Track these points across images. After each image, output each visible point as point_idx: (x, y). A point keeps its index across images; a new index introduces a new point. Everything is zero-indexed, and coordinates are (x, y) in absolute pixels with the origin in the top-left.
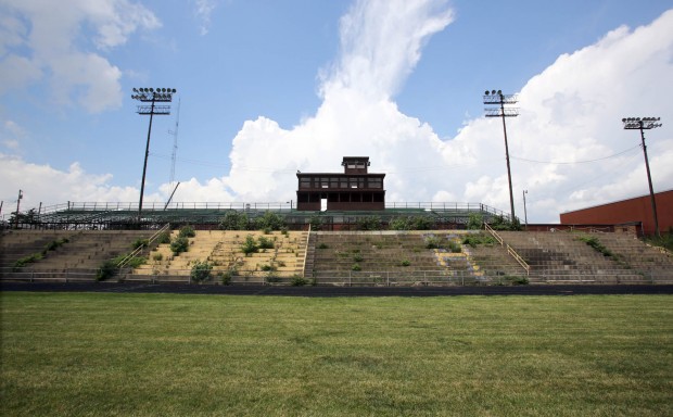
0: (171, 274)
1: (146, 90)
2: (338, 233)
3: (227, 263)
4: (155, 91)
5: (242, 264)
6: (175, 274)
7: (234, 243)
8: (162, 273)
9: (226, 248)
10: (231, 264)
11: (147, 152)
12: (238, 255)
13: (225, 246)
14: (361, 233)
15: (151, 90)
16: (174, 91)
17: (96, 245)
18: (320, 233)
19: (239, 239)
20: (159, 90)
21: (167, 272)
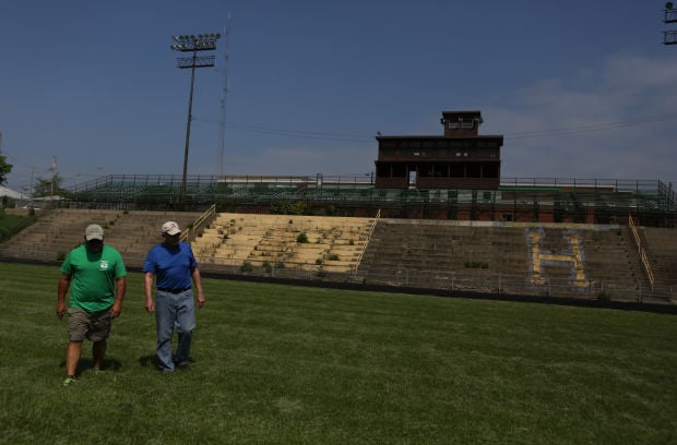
0: (216, 262)
1: (187, 37)
2: (414, 222)
3: (275, 254)
4: (196, 37)
5: (291, 255)
6: (220, 263)
7: (287, 230)
8: (207, 261)
9: (276, 237)
10: (279, 256)
11: (190, 116)
12: (289, 245)
13: (275, 233)
14: (446, 223)
15: (193, 37)
16: (218, 36)
17: (142, 228)
18: (391, 221)
19: (293, 226)
20: (201, 36)
21: (212, 261)
